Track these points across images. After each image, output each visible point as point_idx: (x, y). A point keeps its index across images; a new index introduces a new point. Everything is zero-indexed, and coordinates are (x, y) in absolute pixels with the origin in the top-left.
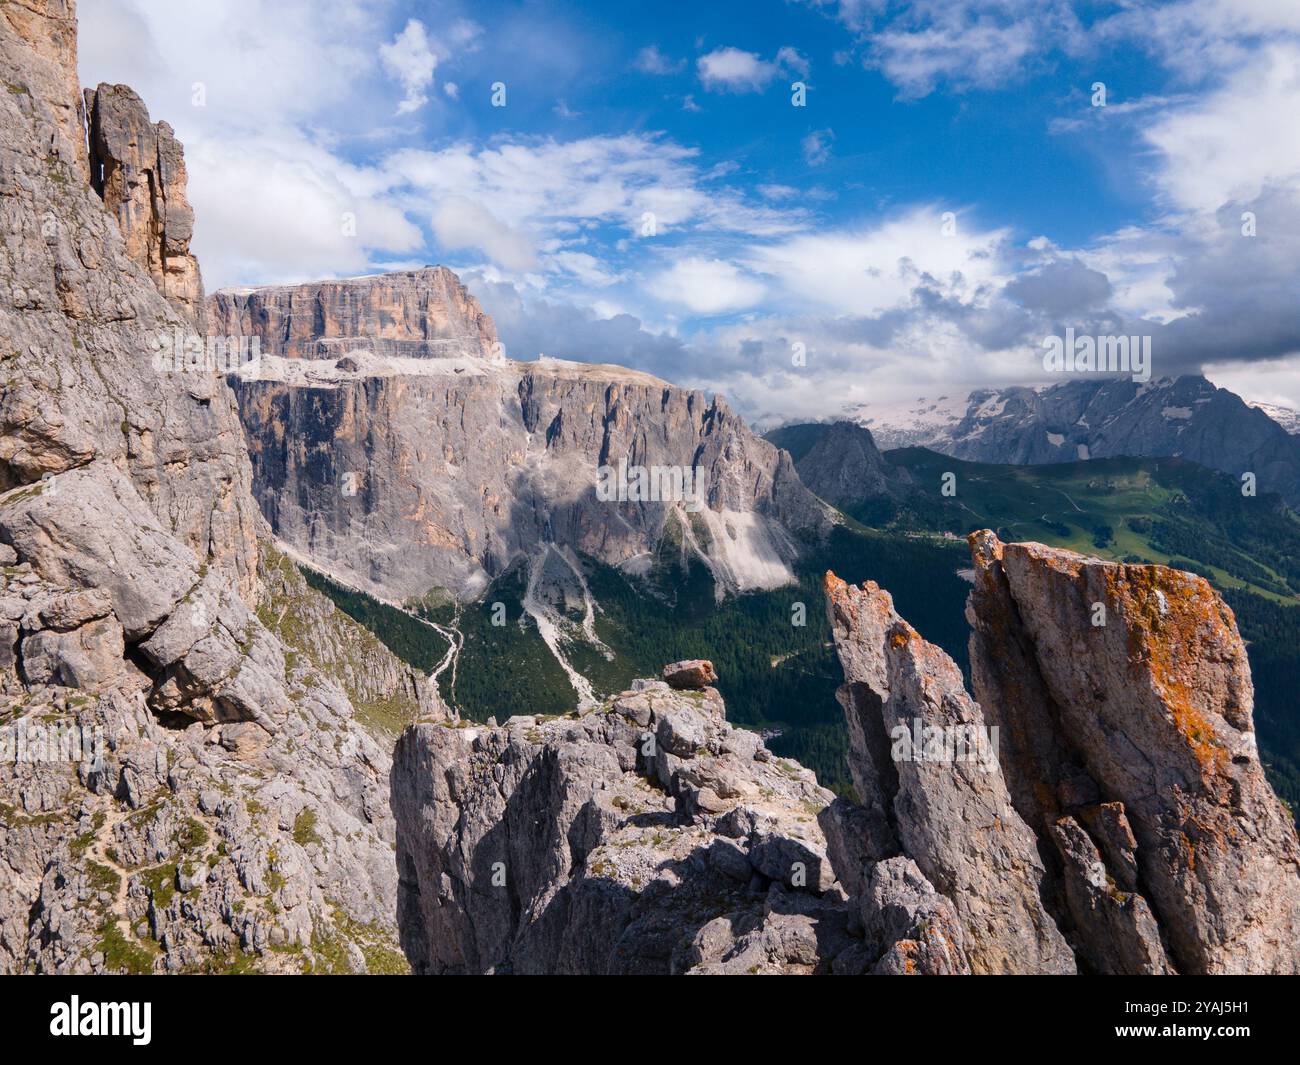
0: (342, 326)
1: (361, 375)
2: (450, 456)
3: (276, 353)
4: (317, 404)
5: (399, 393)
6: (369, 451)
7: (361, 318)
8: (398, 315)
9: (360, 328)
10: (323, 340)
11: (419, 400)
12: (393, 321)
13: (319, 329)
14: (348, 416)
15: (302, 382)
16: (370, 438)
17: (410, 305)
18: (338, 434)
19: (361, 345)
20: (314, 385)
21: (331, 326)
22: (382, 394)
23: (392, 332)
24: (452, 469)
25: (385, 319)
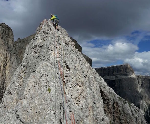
0: (116, 72)
1: (118, 78)
2: (129, 89)
3: (108, 75)
4: (113, 82)
5: (123, 81)
6: (119, 88)
7: (118, 71)
8: (123, 70)
9: (118, 72)
10: (114, 74)
11: (125, 81)
12: (122, 71)
13: (113, 72)
14: (117, 83)
15: (111, 79)
16: (119, 86)
17: (124, 69)
18: (116, 86)
19: (118, 74)
20: (113, 80)
21: (115, 72)
22: (121, 81)
23: (122, 72)
24: (130, 91)
25: (121, 71)
